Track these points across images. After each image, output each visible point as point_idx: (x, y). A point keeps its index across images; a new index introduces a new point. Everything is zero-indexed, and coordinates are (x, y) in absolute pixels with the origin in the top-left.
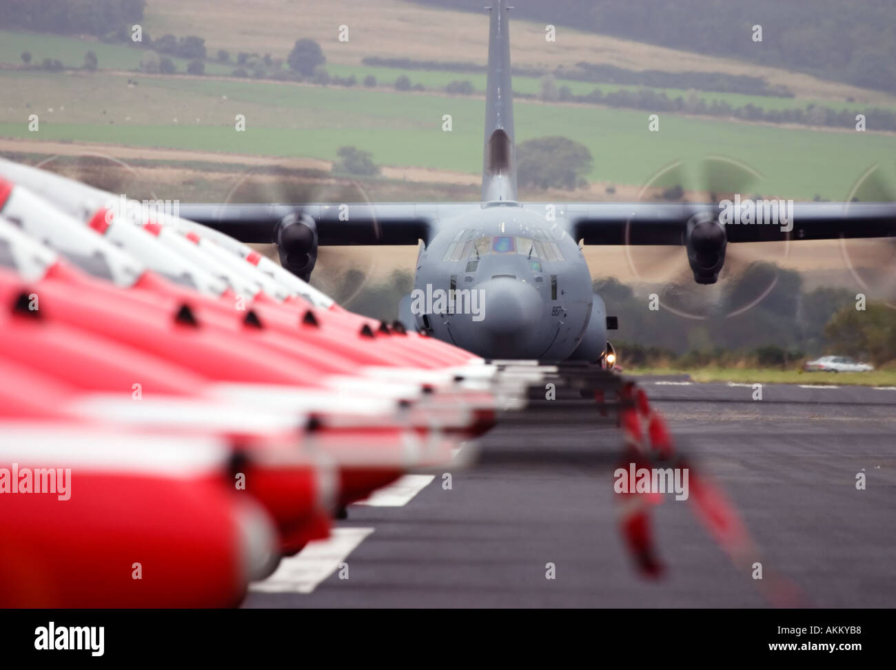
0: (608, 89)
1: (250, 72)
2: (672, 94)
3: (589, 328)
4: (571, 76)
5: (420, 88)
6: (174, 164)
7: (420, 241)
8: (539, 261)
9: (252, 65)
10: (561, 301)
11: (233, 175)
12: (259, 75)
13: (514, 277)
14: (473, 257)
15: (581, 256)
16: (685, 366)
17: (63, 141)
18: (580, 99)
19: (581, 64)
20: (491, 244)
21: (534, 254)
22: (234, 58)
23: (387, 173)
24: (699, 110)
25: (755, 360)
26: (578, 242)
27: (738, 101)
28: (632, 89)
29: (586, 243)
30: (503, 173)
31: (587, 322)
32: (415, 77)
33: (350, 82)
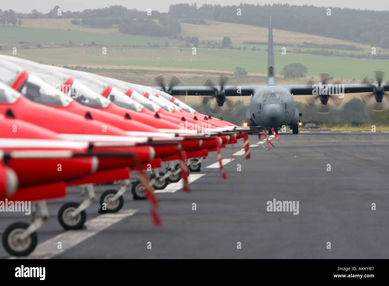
0: (311, 49)
1: (211, 46)
2: (330, 51)
3: (295, 116)
4: (302, 46)
5: (259, 50)
6: (190, 73)
7: (251, 95)
8: (282, 99)
9: (212, 44)
10: (287, 110)
11: (206, 75)
12: (214, 47)
13: (276, 103)
14: (265, 99)
15: (293, 98)
16: (330, 127)
17: (159, 67)
18: (304, 53)
19: (305, 43)
20: (270, 95)
21: (280, 98)
22: (207, 43)
23: (249, 74)
24: (337, 55)
25: (350, 124)
26: (291, 94)
27: (348, 52)
28: (318, 50)
29: (294, 95)
30: (272, 77)
31: (294, 115)
32: (257, 47)
33: (239, 49)
